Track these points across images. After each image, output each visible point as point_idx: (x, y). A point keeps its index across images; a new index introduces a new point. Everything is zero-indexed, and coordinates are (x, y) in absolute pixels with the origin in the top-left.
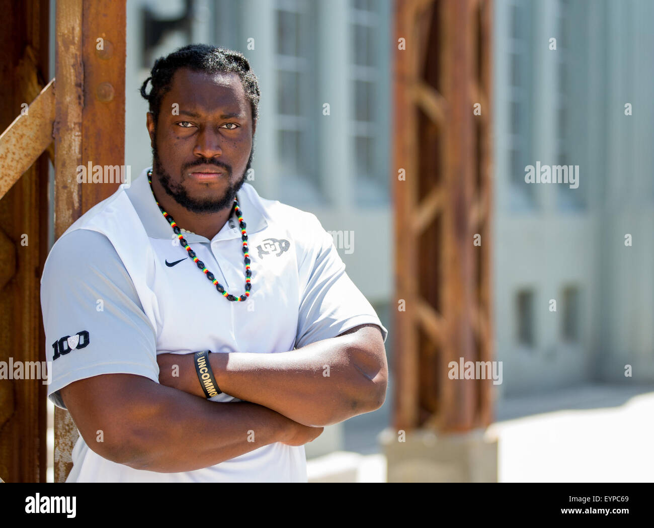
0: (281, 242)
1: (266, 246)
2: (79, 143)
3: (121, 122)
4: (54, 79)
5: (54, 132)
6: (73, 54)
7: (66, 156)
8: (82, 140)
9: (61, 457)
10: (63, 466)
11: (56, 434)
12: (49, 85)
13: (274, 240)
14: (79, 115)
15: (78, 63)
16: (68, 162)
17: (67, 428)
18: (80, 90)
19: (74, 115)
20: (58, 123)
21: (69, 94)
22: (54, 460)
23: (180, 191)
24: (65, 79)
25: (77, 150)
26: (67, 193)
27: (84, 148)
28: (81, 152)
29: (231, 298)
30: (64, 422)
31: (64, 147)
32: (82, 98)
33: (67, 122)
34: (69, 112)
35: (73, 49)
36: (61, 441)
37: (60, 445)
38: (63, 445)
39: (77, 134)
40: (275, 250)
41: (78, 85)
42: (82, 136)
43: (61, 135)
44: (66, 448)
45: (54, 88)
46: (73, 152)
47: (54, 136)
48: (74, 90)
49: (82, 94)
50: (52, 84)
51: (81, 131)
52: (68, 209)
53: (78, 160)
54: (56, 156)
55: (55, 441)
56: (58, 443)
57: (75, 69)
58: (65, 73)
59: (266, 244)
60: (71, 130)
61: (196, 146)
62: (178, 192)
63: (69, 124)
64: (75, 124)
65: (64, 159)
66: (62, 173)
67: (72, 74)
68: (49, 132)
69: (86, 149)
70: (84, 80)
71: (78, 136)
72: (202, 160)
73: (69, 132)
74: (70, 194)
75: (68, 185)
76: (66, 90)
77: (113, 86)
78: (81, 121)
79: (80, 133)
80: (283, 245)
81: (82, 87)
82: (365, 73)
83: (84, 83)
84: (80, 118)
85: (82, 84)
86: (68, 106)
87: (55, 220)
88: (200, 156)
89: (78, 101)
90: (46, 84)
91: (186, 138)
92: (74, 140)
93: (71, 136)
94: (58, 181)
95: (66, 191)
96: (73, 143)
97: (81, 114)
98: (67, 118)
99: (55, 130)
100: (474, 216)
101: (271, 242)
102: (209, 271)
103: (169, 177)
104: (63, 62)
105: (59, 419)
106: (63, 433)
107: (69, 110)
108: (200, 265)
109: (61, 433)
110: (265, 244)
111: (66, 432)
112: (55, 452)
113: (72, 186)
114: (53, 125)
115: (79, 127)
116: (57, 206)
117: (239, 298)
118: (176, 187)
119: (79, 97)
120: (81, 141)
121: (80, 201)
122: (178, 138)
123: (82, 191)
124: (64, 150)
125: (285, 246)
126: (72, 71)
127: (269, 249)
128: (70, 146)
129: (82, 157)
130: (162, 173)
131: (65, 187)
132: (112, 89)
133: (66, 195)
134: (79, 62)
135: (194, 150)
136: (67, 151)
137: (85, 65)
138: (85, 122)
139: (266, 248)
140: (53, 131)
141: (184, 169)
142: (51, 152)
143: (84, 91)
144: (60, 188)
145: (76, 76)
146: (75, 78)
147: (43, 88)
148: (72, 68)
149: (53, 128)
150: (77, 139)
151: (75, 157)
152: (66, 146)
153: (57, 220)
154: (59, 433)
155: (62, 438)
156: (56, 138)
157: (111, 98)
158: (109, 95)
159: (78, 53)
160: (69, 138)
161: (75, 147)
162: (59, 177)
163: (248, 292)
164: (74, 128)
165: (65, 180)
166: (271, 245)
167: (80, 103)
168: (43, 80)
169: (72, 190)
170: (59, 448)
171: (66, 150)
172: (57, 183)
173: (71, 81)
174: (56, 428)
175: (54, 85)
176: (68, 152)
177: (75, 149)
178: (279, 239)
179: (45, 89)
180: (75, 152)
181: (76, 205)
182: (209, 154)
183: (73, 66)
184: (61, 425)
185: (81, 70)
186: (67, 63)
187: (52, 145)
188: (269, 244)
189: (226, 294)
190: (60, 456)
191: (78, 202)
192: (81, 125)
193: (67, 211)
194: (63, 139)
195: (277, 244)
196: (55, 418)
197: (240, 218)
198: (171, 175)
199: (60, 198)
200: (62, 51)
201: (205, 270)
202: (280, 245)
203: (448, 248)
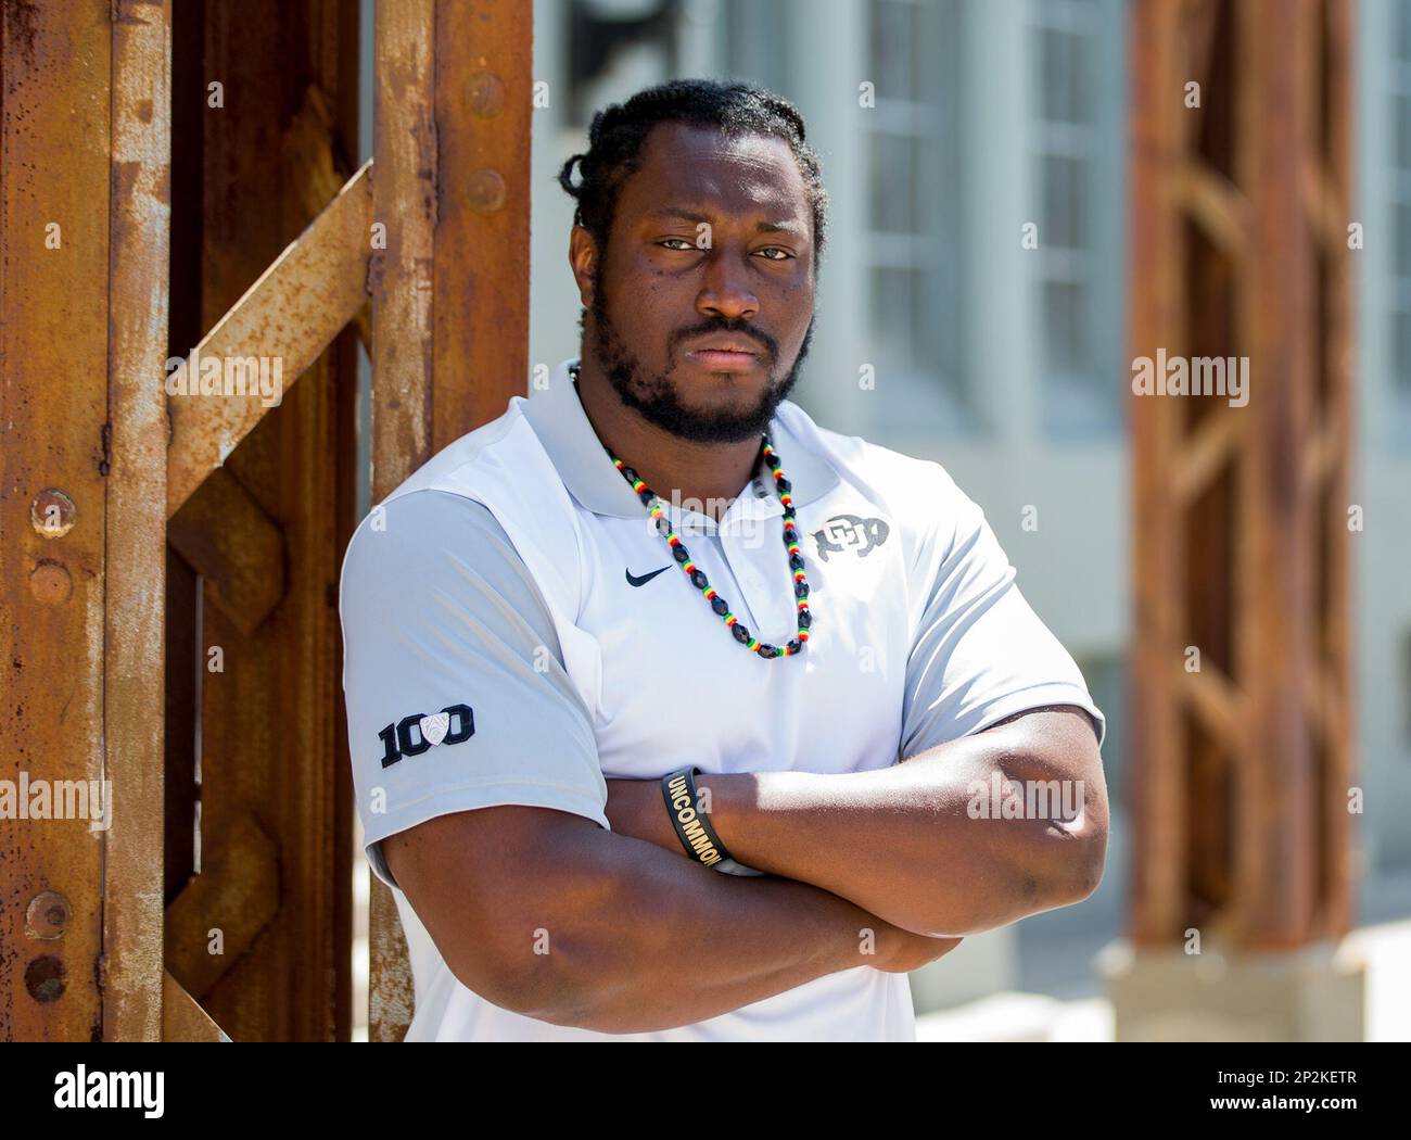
0: (868, 523)
1: (836, 532)
2: (427, 305)
3: (520, 258)
4: (371, 162)
5: (370, 280)
6: (412, 106)
7: (397, 333)
8: (433, 298)
9: (385, 1012)
10: (389, 1032)
11: (373, 961)
12: (360, 173)
13: (854, 520)
14: (427, 240)
15: (423, 125)
16: (400, 346)
17: (398, 946)
18: (428, 185)
19: (416, 241)
20: (380, 260)
21: (403, 194)
22: (370, 1019)
23: (659, 393)
24: (395, 160)
25: (422, 322)
26: (400, 418)
27: (437, 316)
28: (431, 325)
29: (767, 652)
30: (390, 933)
31: (391, 313)
32: (434, 203)
33: (399, 258)
34: (404, 235)
35: (413, 94)
36: (384, 976)
37: (383, 986)
38: (389, 984)
39: (422, 284)
40: (856, 541)
41: (425, 175)
42: (433, 288)
43: (385, 286)
44: (395, 991)
45: (369, 180)
46: (414, 325)
47: (369, 289)
48: (416, 185)
49: (433, 193)
50: (366, 172)
51: (431, 277)
52: (402, 454)
53: (423, 342)
54: (374, 334)
55: (370, 976)
56: (379, 980)
57: (417, 139)
58: (394, 148)
59: (836, 528)
60: (409, 275)
61: (703, 292)
62: (654, 395)
63: (403, 261)
64: (417, 262)
65: (393, 341)
66: (387, 372)
67: (411, 149)
68: (358, 281)
69: (441, 319)
70: (438, 163)
71: (425, 289)
72: (718, 321)
73: (405, 279)
74: (406, 419)
75: (402, 401)
76: (396, 186)
77: (504, 177)
78: (430, 256)
79: (428, 283)
80: (874, 530)
81: (434, 179)
82: (1065, 138)
83: (439, 169)
84: (430, 250)
85: (434, 171)
86: (401, 222)
87: (372, 479)
88: (710, 313)
89: (423, 211)
90: (352, 172)
91: (678, 274)
92: (416, 298)
93: (408, 292)
94: (379, 389)
95: (396, 413)
96: (414, 306)
97: (431, 239)
98: (400, 250)
99: (372, 275)
100: (1311, 462)
101: (847, 524)
102: (717, 594)
103: (633, 364)
104: (391, 122)
105: (381, 926)
106: (389, 959)
107: (405, 232)
108: (696, 577)
109: (385, 959)
110: (832, 529)
111: (396, 956)
112: (370, 1001)
113: (411, 403)
114: (368, 263)
115: (427, 269)
116: (377, 447)
117: (784, 648)
118: (649, 385)
119: (428, 203)
120: (431, 301)
121: (429, 436)
122: (660, 273)
123: (432, 413)
124: (393, 321)
125: (878, 532)
126: (412, 142)
127: (842, 539)
128: (406, 312)
129: (432, 337)
130: (616, 356)
131: (395, 404)
132: (502, 182)
133: (396, 422)
134: (426, 123)
135: (697, 299)
136: (399, 324)
137: (439, 127)
138: (441, 259)
139: (836, 537)
140: (367, 277)
141: (675, 342)
142: (364, 325)
143: (437, 187)
144: (383, 405)
145: (420, 155)
146: (418, 160)
147: (345, 181)
148: (410, 136)
149: (368, 270)
150: (421, 295)
151: (418, 338)
152: (397, 311)
153: (376, 477)
154: (379, 959)
155: (387, 971)
156: (376, 293)
157: (499, 203)
158: (495, 198)
159: (424, 102)
160: (405, 293)
161: (418, 313)
162: (381, 382)
163: (803, 632)
164: (415, 271)
165: (396, 388)
166: (845, 531)
167: (428, 216)
168: (346, 163)
169: (411, 411)
170: (381, 992)
171: (398, 319)
172: (376, 394)
173: (409, 164)
174: (373, 947)
175: (371, 174)
176: (402, 325)
177: (417, 320)
178: (864, 516)
179: (350, 184)
180: (417, 327)
181: (421, 444)
182: (732, 308)
183: (414, 131)
184: (384, 940)
185: (432, 139)
186: (401, 125)
187: (366, 311)
188: (841, 527)
189: (755, 646)
190: (383, 1009)
191: (424, 438)
192: (430, 264)
193: (398, 458)
194: (388, 296)
195: (860, 528)
196: (371, 925)
197: (777, 471)
198: (639, 359)
199: (385, 429)
200: (390, 98)
201: (708, 592)
202: (867, 532)
203: (1254, 534)
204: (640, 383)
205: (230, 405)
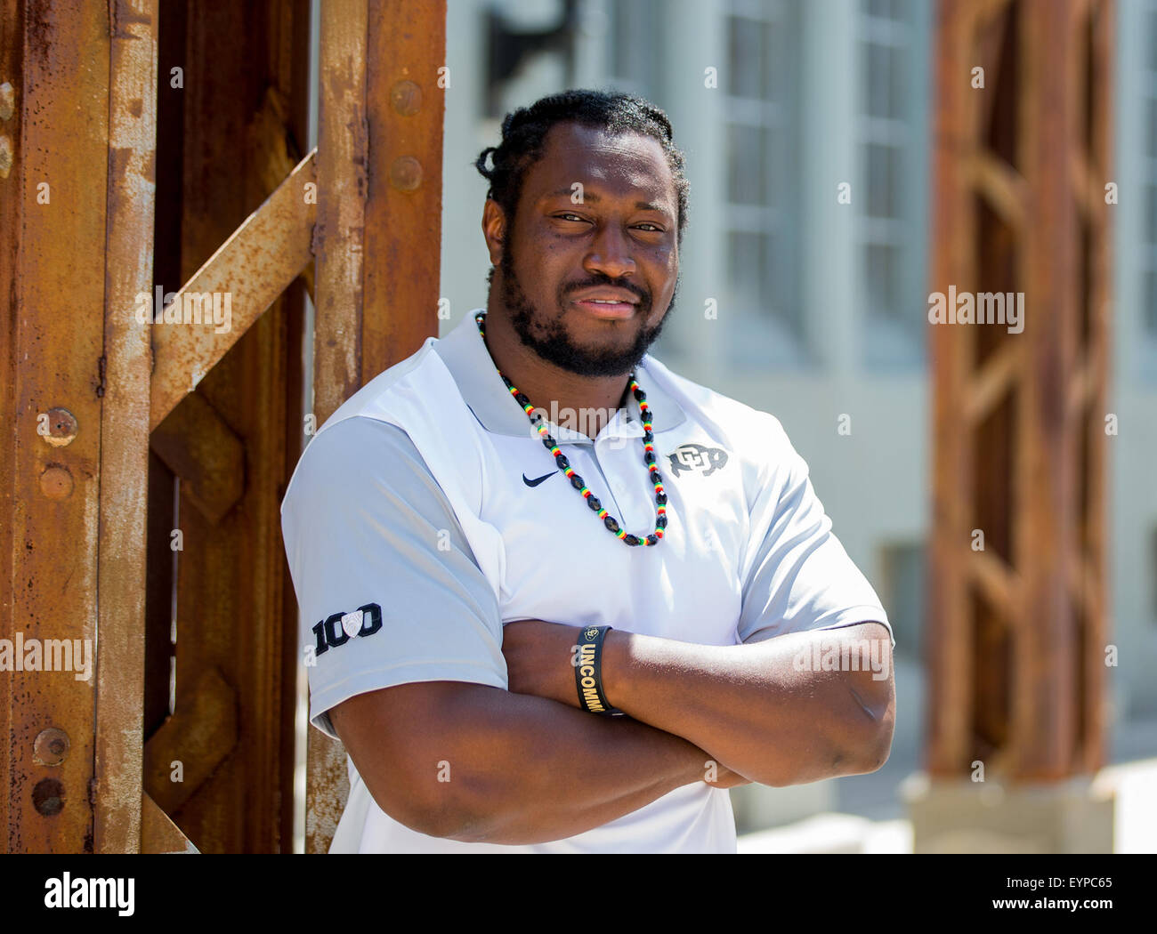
0: (711, 452)
1: (686, 456)
2: (359, 264)
3: (434, 228)
4: (315, 150)
5: (313, 244)
6: (349, 105)
7: (335, 286)
8: (364, 259)
9: (319, 827)
10: (322, 842)
11: (309, 785)
12: (306, 160)
13: (701, 449)
14: (359, 213)
15: (357, 121)
16: (338, 297)
17: (330, 774)
18: (361, 169)
19: (350, 213)
20: (322, 228)
21: (341, 176)
22: (306, 832)
23: (554, 334)
24: (335, 149)
25: (355, 278)
26: (336, 354)
27: (366, 275)
28: (362, 281)
29: (632, 540)
30: (324, 763)
31: (331, 271)
32: (366, 183)
33: (337, 227)
34: (341, 208)
35: (350, 96)
36: (319, 798)
37: (317, 806)
38: (323, 805)
39: (355, 247)
40: (702, 464)
41: (358, 161)
42: (363, 251)
43: (325, 249)
44: (327, 810)
45: (314, 165)
46: (348, 279)
47: (313, 251)
48: (351, 169)
49: (365, 176)
50: (312, 158)
51: (362, 242)
52: (338, 383)
53: (355, 294)
54: (316, 287)
55: (307, 798)
56: (314, 801)
57: (353, 132)
58: (334, 139)
59: (687, 453)
60: (345, 240)
61: (590, 255)
62: (550, 335)
63: (340, 229)
64: (351, 230)
65: (332, 292)
66: (327, 317)
67: (348, 140)
68: (304, 245)
69: (370, 275)
70: (369, 152)
71: (358, 251)
72: (601, 279)
73: (341, 244)
74: (341, 355)
75: (339, 340)
76: (336, 169)
77: (421, 163)
78: (362, 225)
79: (360, 247)
80: (716, 457)
81: (366, 164)
82: (883, 130)
83: (369, 156)
84: (361, 219)
85: (366, 158)
86: (339, 197)
87: (313, 402)
88: (595, 273)
89: (357, 190)
90: (301, 157)
91: (573, 237)
92: (350, 259)
93: (344, 254)
94: (319, 331)
95: (333, 350)
96: (348, 265)
97: (363, 212)
98: (338, 220)
99: (315, 240)
100: (1076, 392)
101: (695, 451)
102: (592, 493)
103: (532, 310)
104: (332, 119)
105: (316, 758)
106: (323, 784)
107: (342, 206)
108: (576, 482)
109: (319, 784)
110: (684, 454)
111: (328, 782)
112: (307, 818)
113: (345, 342)
114: (312, 230)
115: (359, 236)
116: (317, 376)
117: (645, 539)
118: (546, 328)
119: (360, 183)
120: (361, 261)
121: (359, 367)
122: (558, 237)
123: (362, 350)
124: (332, 277)
125: (718, 459)
126: (348, 135)
127: (690, 462)
128: (342, 270)
129: (363, 290)
130: (519, 304)
131: (332, 343)
132: (419, 167)
133: (333, 357)
134: (360, 120)
135: (585, 260)
136: (336, 279)
137: (370, 124)
138: (369, 228)
139: (686, 460)
140: (311, 242)
141: (565, 292)
142: (310, 279)
143: (368, 171)
144: (323, 344)
145: (355, 145)
146: (353, 148)
147: (296, 164)
148: (346, 129)
149: (312, 237)
150: (354, 256)
151: (351, 290)
152: (335, 268)
153: (316, 401)
154: (315, 784)
155: (321, 794)
156: (318, 255)
157: (417, 184)
158: (414, 180)
159: (358, 103)
160: (341, 254)
161: (351, 270)
162: (321, 325)
163: (660, 530)
164: (349, 237)
165: (333, 330)
166: (694, 456)
167: (360, 194)
168: (296, 150)
169: (345, 348)
170: (315, 810)
171: (335, 276)
172: (317, 334)
173: (346, 153)
174: (309, 774)
175: (315, 159)
176: (339, 280)
177: (351, 276)
178: (708, 446)
179: (299, 167)
180: (351, 282)
181: (352, 375)
182: (614, 269)
183: (350, 126)
184: (319, 770)
185: (364, 133)
186: (339, 121)
187: (311, 267)
188: (691, 453)
189: (622, 535)
190: (317, 824)
191: (356, 370)
192: (362, 232)
193: (334, 386)
194: (328, 257)
195: (705, 455)
196: (308, 757)
197: (643, 403)
198: (536, 305)
199: (324, 363)
200: (331, 100)
201: (584, 492)
202: (711, 458)
204: (539, 326)
205: (201, 342)
